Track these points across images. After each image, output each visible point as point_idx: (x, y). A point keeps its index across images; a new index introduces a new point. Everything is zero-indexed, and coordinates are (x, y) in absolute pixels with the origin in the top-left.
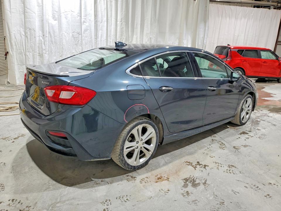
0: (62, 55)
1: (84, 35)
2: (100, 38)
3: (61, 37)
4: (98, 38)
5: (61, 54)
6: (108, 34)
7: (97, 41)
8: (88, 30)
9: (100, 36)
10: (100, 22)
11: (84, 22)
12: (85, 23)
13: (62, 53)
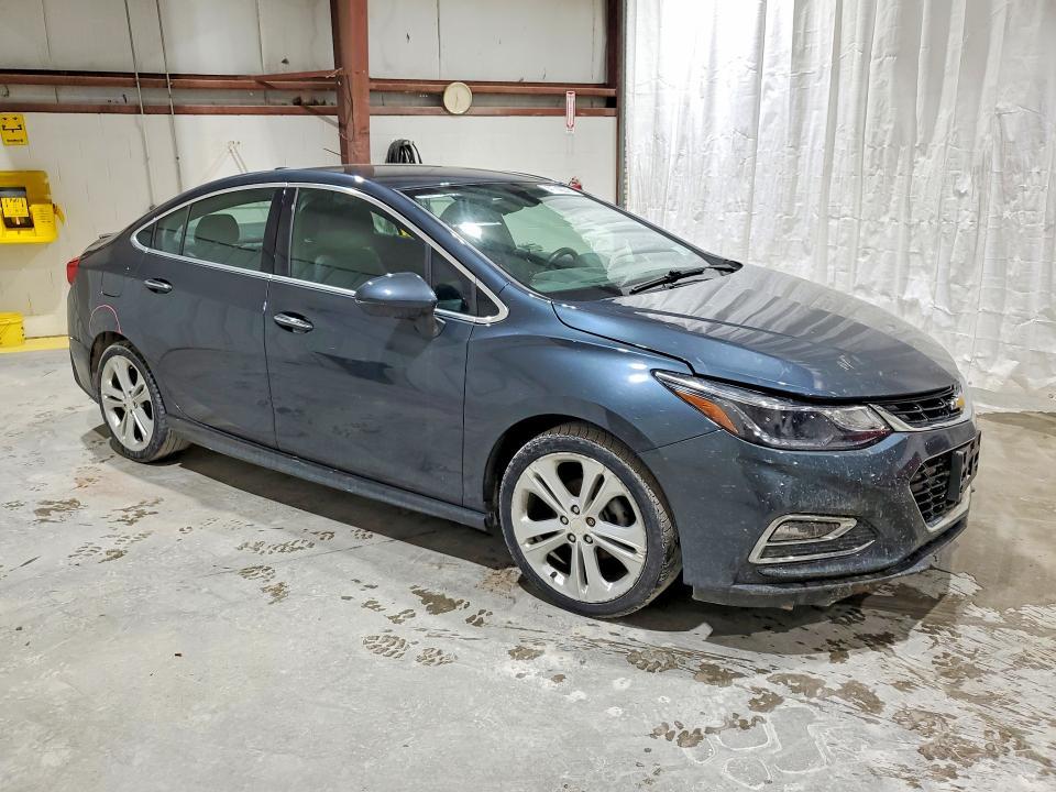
0: (700, 213)
1: (763, 137)
2: (810, 140)
3: (707, 153)
4: (806, 143)
5: (700, 210)
6: (838, 121)
7: (799, 157)
8: (777, 117)
9: (811, 134)
10: (817, 75)
11: (769, 87)
12: (769, 92)
13: (703, 207)
